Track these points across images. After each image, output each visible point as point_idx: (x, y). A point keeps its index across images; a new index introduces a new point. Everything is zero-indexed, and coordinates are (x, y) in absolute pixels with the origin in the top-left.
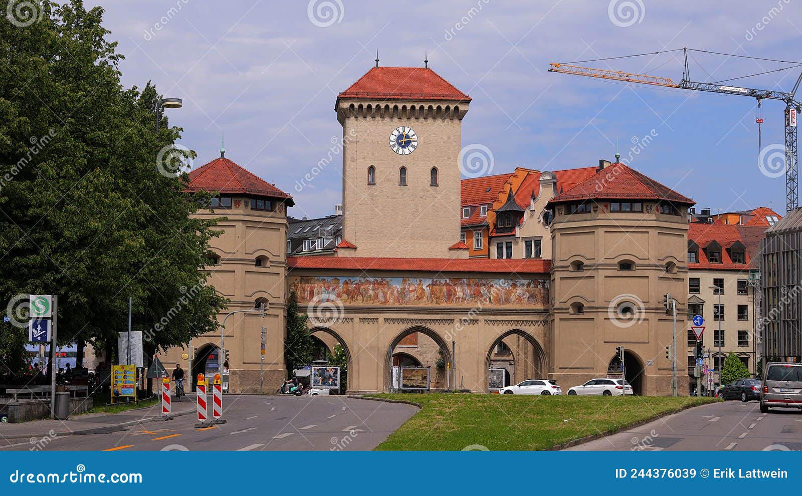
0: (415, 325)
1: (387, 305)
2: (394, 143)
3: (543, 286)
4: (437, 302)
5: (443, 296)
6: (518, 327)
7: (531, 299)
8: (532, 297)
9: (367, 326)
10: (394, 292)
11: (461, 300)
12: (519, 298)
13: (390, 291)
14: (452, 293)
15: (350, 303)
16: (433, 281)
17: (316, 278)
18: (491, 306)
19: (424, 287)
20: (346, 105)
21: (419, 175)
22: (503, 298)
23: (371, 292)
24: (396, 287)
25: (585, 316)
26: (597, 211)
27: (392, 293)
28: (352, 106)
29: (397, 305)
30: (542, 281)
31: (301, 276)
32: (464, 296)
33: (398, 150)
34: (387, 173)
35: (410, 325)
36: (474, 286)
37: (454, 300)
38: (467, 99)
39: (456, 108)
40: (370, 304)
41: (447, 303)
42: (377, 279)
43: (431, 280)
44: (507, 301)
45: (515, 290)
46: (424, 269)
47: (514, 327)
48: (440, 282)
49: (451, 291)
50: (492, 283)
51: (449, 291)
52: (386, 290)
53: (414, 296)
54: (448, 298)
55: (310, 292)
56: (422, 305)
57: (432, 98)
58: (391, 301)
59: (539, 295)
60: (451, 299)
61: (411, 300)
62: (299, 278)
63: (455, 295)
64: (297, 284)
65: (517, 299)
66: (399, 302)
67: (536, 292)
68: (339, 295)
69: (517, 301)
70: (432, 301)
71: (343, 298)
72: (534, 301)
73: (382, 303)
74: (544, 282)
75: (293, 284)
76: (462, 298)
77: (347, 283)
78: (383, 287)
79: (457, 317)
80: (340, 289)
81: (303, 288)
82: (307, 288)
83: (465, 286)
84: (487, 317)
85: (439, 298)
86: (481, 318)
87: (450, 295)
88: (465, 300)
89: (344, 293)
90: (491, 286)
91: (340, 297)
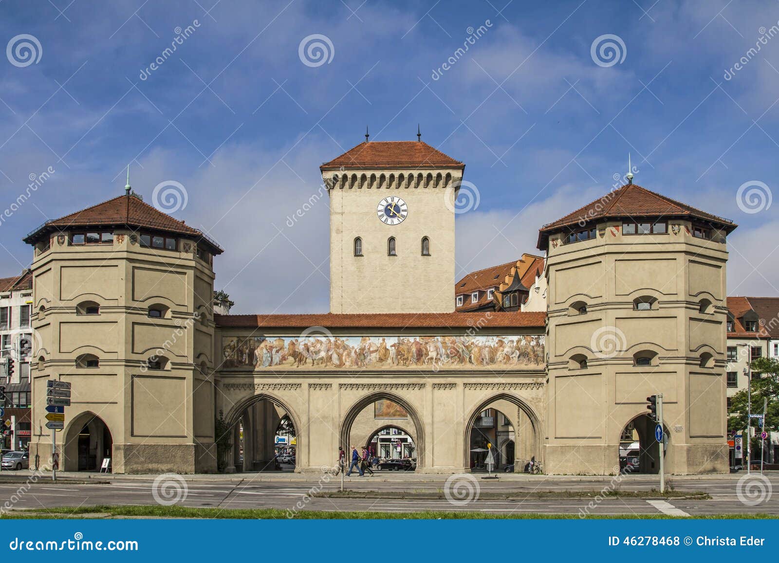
1: (343, 368)
2: (383, 213)
4: (405, 364)
5: (412, 356)
6: (506, 391)
7: (521, 358)
8: (523, 355)
9: (317, 393)
10: (351, 352)
11: (434, 361)
12: (508, 358)
13: (346, 352)
14: (424, 353)
15: (298, 367)
16: (399, 340)
17: (256, 339)
18: (472, 367)
21: (408, 246)
22: (487, 358)
23: (323, 354)
24: (353, 348)
25: (589, 370)
26: (604, 233)
27: (349, 355)
28: (335, 176)
29: (355, 368)
30: (536, 336)
31: (238, 337)
32: (439, 356)
33: (386, 219)
34: (374, 244)
35: (370, 392)
36: (449, 343)
37: (426, 361)
38: (461, 165)
39: (448, 175)
40: (322, 367)
41: (417, 363)
42: (330, 338)
43: (397, 338)
44: (492, 360)
45: (501, 348)
46: (387, 325)
47: (500, 391)
48: (408, 341)
49: (422, 351)
50: (472, 341)
51: (419, 351)
54: (418, 360)
55: (249, 355)
56: (385, 367)
58: (347, 364)
59: (532, 353)
60: (422, 360)
61: (372, 362)
62: (235, 340)
63: (427, 355)
64: (233, 347)
65: (504, 358)
66: (358, 365)
67: (529, 350)
68: (284, 358)
69: (505, 360)
70: (399, 362)
71: (287, 361)
72: (526, 360)
73: (337, 366)
74: (539, 338)
75: (229, 345)
76: (436, 359)
77: (293, 344)
78: (338, 348)
79: (430, 381)
80: (286, 351)
81: (240, 351)
82: (245, 349)
83: (440, 345)
84: (466, 380)
85: (407, 359)
86: (460, 381)
87: (420, 355)
88: (439, 359)
89: (290, 355)
90: (472, 344)
91: (285, 360)
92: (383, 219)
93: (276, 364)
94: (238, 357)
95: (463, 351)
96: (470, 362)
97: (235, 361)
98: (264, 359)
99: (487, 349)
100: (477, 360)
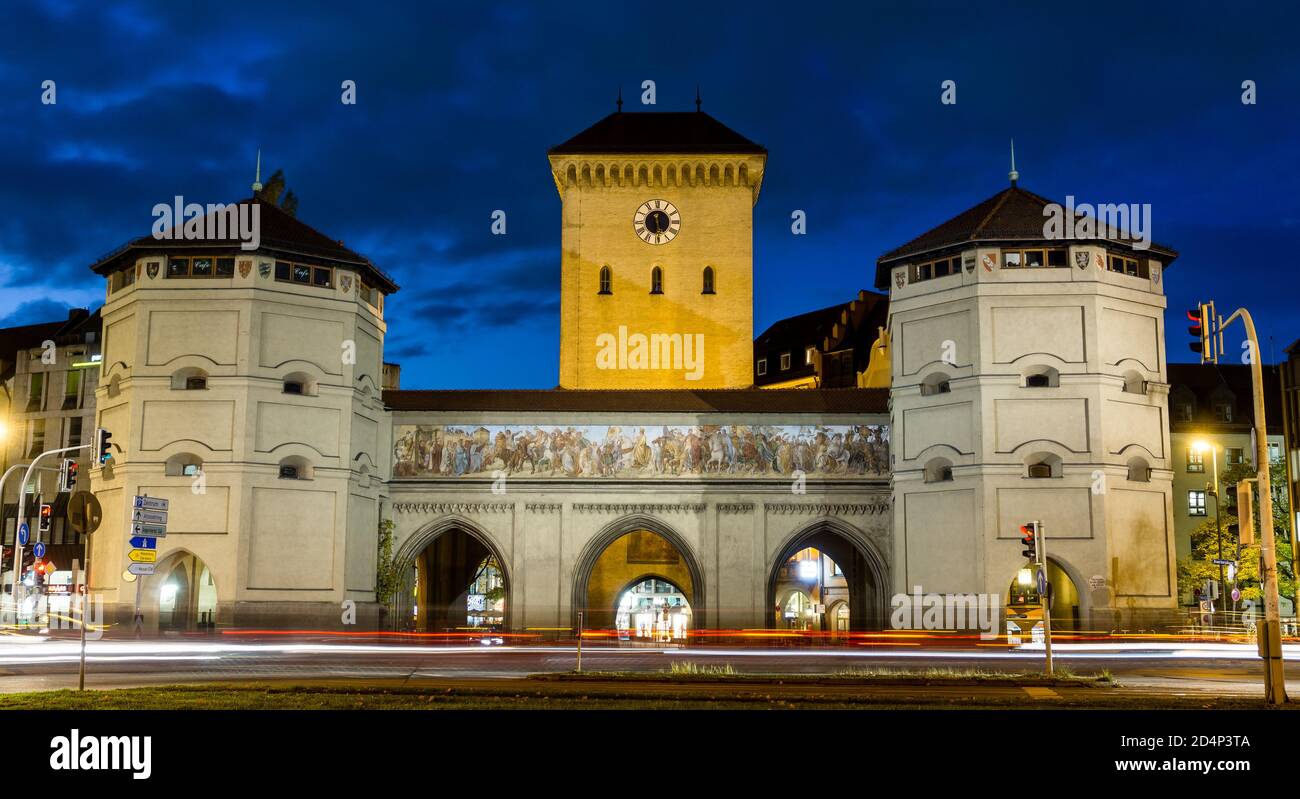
0: (631, 515)
1: (578, 479)
2: (643, 225)
3: (878, 437)
4: (674, 471)
5: (686, 459)
6: (831, 518)
7: (854, 463)
8: (856, 458)
10: (591, 452)
11: (719, 466)
12: (832, 463)
13: (584, 452)
14: (703, 454)
15: (509, 475)
16: (665, 431)
17: (445, 429)
18: (777, 476)
19: (649, 444)
20: (562, 165)
21: (684, 277)
23: (548, 455)
24: (595, 444)
26: (973, 267)
27: (588, 456)
28: (572, 168)
29: (597, 477)
30: (876, 428)
32: (727, 458)
33: (648, 236)
34: (631, 274)
35: (621, 517)
36: (743, 440)
37: (706, 466)
40: (546, 476)
41: (692, 472)
42: (560, 428)
43: (661, 428)
44: (809, 466)
45: (822, 447)
46: (647, 409)
47: (822, 518)
48: (680, 434)
49: (701, 450)
50: (778, 435)
51: (696, 451)
52: (576, 449)
53: (629, 460)
54: (695, 464)
55: (434, 456)
56: (644, 476)
57: (703, 151)
58: (586, 470)
59: (869, 455)
60: (701, 464)
61: (624, 468)
62: (414, 429)
63: (709, 456)
64: (410, 441)
65: (827, 463)
66: (602, 472)
67: (865, 450)
68: (489, 461)
69: (828, 467)
70: (665, 469)
71: (495, 465)
72: (860, 466)
73: (569, 474)
74: (880, 431)
75: (404, 439)
76: (722, 463)
77: (503, 437)
78: (572, 444)
79: (714, 500)
80: (491, 449)
81: (421, 448)
82: (428, 447)
83: (727, 440)
84: (769, 499)
86: (758, 499)
87: (699, 456)
88: (727, 464)
89: (498, 456)
90: (777, 439)
91: (489, 463)
92: (643, 236)
93: (477, 471)
94: (416, 458)
95: (764, 450)
96: (775, 468)
97: (413, 465)
98: (457, 461)
99: (801, 448)
100: (786, 466)
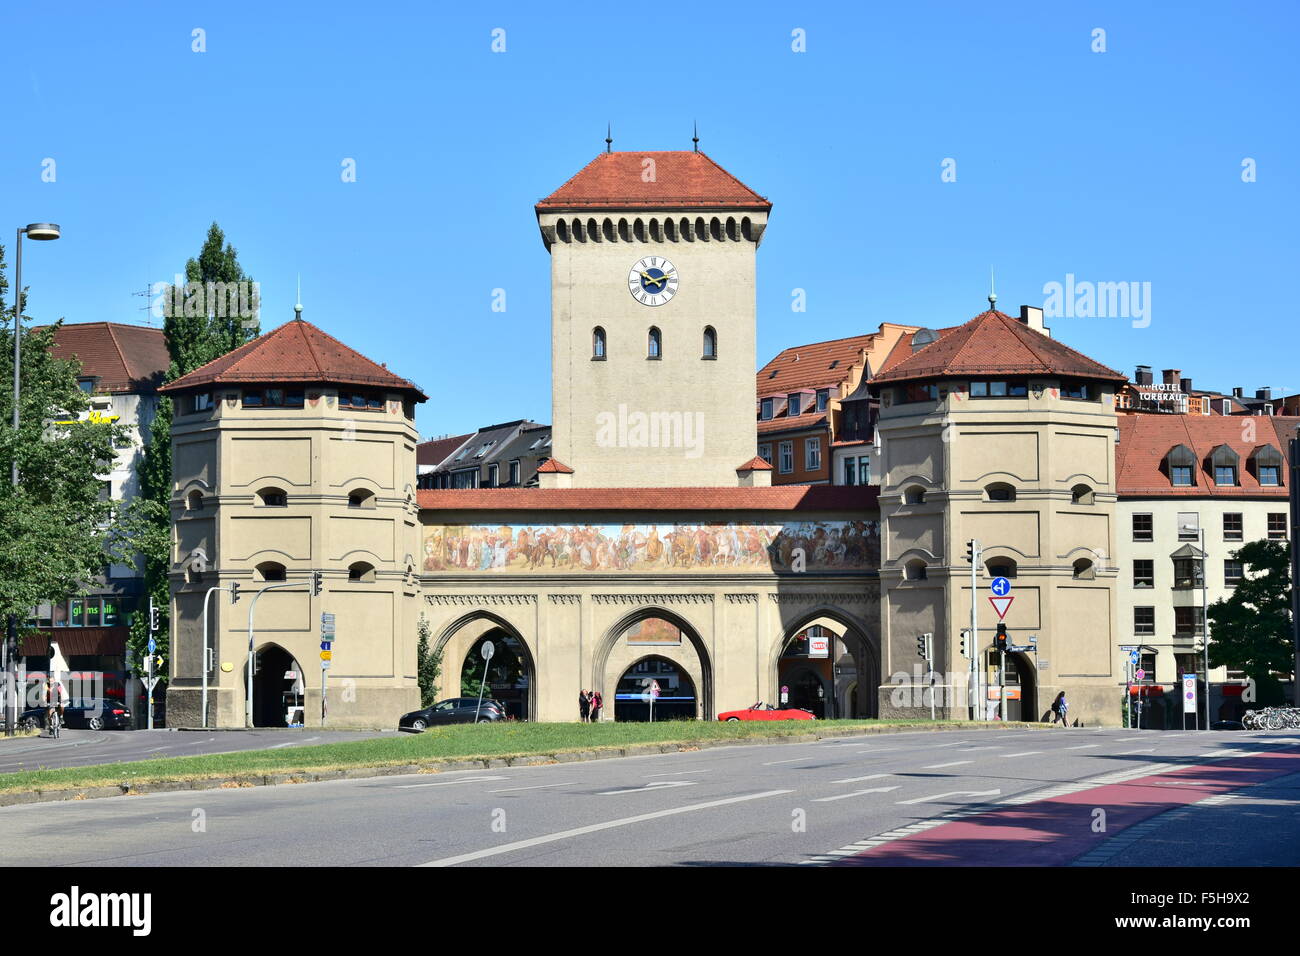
0: (644, 605)
1: (596, 572)
2: (638, 285)
3: (872, 532)
4: (684, 565)
5: (695, 553)
7: (850, 556)
8: (852, 552)
9: (560, 610)
11: (726, 559)
12: (830, 555)
13: (600, 547)
14: (711, 548)
16: (675, 530)
18: (781, 569)
19: (661, 539)
20: (551, 220)
21: (683, 341)
23: (568, 550)
25: (930, 583)
26: (946, 396)
27: (604, 550)
28: (561, 222)
29: (614, 571)
30: (870, 524)
31: (445, 524)
32: (733, 552)
33: (644, 297)
34: (627, 338)
35: (636, 606)
36: (748, 535)
37: (714, 559)
38: (764, 204)
39: (746, 221)
40: (566, 570)
41: (701, 565)
42: (578, 526)
43: (673, 527)
44: (809, 559)
45: (821, 541)
46: (659, 507)
47: (820, 606)
48: (689, 531)
50: (781, 530)
51: (705, 545)
52: (593, 544)
53: (643, 554)
54: (704, 558)
55: (461, 551)
56: (657, 570)
57: (701, 204)
58: (603, 564)
59: (864, 548)
60: (709, 558)
61: (638, 562)
62: (441, 528)
63: (717, 550)
64: (438, 538)
65: (825, 556)
66: (617, 565)
67: (860, 544)
68: (512, 556)
69: (826, 560)
70: (676, 563)
71: (517, 561)
72: (856, 558)
73: (588, 568)
74: (873, 526)
75: (432, 537)
76: (729, 557)
77: (525, 534)
78: (589, 540)
79: (720, 590)
80: (514, 545)
81: (448, 544)
82: (455, 543)
83: (734, 537)
84: (772, 590)
85: (687, 557)
86: (762, 591)
87: (706, 550)
88: (734, 559)
89: (521, 551)
90: (779, 534)
91: (513, 558)
92: (639, 296)
93: (500, 566)
94: (445, 554)
96: (777, 561)
97: (442, 560)
98: (483, 557)
99: (801, 542)
100: (787, 559)
